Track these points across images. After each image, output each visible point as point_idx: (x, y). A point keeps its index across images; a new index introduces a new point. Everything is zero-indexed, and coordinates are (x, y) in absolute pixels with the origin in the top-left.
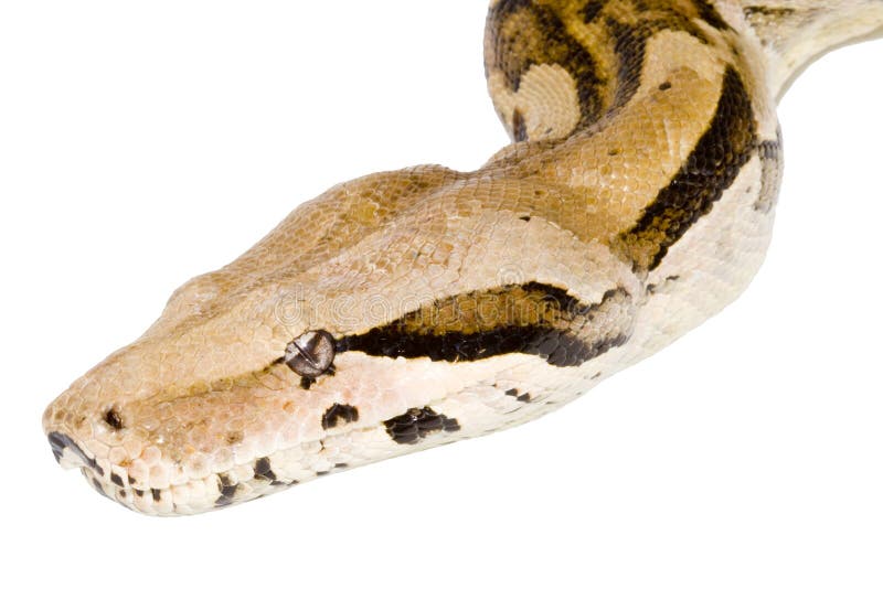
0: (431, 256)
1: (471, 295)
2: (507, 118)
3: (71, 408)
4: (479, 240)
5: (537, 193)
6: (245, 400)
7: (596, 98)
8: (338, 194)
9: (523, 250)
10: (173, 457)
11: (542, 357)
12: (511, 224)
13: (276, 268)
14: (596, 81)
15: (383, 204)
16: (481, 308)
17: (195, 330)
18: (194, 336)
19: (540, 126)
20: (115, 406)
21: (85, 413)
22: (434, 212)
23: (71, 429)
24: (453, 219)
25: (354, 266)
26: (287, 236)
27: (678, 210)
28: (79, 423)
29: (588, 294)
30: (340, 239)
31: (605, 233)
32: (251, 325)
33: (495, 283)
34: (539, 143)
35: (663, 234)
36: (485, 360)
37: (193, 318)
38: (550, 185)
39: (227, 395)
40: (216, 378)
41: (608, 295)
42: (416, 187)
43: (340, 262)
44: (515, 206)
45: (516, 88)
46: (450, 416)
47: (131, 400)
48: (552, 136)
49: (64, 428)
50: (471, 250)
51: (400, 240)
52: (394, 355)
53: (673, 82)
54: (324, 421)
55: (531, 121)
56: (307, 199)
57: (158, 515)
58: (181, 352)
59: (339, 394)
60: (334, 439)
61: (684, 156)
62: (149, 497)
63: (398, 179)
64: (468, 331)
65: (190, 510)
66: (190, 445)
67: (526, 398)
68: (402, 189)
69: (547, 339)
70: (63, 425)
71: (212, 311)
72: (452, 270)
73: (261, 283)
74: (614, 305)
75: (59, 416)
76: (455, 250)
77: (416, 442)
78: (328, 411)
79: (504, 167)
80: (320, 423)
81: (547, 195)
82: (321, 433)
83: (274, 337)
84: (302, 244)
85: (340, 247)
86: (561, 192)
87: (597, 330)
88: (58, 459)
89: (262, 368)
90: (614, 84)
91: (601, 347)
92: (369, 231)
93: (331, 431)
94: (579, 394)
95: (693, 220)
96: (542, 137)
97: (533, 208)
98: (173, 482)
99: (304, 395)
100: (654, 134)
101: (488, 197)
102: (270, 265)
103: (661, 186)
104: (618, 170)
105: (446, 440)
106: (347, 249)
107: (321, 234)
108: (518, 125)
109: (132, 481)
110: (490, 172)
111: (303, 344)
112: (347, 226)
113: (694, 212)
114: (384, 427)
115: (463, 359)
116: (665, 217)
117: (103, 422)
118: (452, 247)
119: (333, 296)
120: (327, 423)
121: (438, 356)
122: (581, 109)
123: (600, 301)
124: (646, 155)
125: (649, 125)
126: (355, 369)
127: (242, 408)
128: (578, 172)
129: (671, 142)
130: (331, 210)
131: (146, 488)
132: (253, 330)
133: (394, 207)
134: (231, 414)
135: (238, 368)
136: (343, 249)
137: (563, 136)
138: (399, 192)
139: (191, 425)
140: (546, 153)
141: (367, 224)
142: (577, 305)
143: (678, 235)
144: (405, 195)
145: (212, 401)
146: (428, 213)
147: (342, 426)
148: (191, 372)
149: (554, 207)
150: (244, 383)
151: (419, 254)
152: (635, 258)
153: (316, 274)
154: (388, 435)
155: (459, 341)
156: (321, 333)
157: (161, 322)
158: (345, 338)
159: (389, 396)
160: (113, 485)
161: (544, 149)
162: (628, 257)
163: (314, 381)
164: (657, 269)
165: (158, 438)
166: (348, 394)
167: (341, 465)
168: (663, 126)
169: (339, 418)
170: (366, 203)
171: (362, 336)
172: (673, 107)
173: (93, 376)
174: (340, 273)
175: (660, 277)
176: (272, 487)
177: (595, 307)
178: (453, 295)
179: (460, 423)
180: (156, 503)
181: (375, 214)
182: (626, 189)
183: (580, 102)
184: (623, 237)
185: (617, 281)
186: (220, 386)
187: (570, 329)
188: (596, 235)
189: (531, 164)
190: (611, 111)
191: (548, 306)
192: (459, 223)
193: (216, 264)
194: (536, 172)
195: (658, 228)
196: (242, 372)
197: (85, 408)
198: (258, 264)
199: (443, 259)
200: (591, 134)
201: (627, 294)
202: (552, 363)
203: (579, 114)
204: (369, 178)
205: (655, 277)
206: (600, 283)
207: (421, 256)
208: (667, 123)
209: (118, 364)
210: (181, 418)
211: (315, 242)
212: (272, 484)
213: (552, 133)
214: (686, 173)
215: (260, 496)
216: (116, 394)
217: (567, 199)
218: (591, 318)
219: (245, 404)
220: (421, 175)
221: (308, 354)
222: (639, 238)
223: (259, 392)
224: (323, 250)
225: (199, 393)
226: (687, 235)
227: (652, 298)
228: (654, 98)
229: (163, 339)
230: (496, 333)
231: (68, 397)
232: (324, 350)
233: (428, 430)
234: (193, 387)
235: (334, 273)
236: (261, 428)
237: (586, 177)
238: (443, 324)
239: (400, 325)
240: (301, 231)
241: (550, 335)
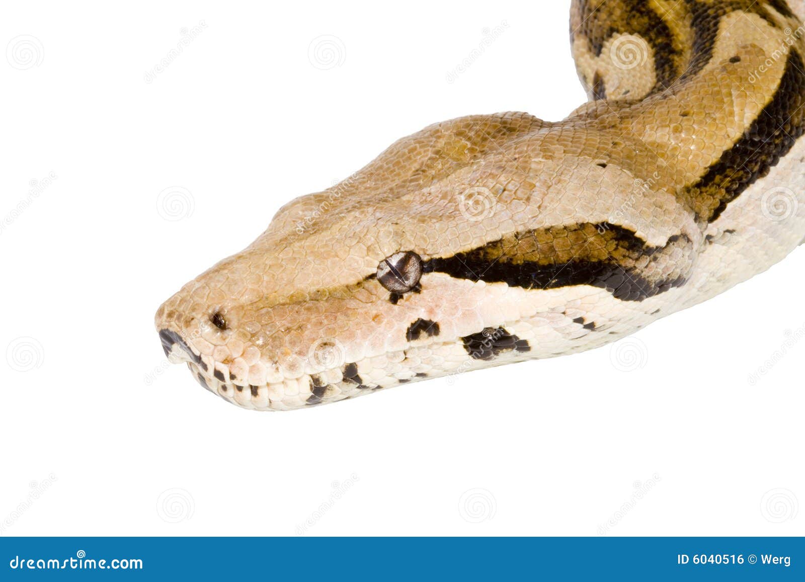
0: (515, 193)
1: (547, 230)
2: (588, 80)
3: (181, 309)
4: (559, 181)
5: (615, 144)
6: (338, 311)
7: (671, 67)
8: (435, 132)
9: (598, 194)
10: (271, 358)
11: (609, 290)
12: (589, 169)
13: (373, 193)
14: (673, 52)
15: (474, 144)
16: (557, 243)
17: (297, 244)
18: (295, 249)
19: (618, 88)
20: (222, 309)
21: (194, 314)
22: (520, 153)
23: (181, 328)
24: (537, 162)
25: (444, 197)
26: (385, 166)
27: (739, 171)
28: (188, 322)
29: (654, 238)
30: (433, 172)
31: (672, 184)
32: (348, 242)
33: (570, 221)
34: (617, 102)
35: (723, 191)
36: (557, 289)
37: (294, 234)
38: (626, 138)
39: (323, 305)
40: (313, 289)
41: (673, 239)
42: (505, 130)
43: (432, 191)
44: (593, 153)
45: (598, 53)
46: (522, 338)
47: (236, 304)
48: (629, 97)
49: (174, 327)
50: (551, 189)
51: (487, 177)
52: (475, 279)
53: (742, 57)
54: (408, 334)
55: (611, 82)
56: (406, 135)
57: (255, 409)
58: (283, 263)
59: (423, 310)
60: (416, 350)
61: (747, 123)
62: (247, 392)
63: (489, 122)
64: (544, 262)
65: (283, 406)
66: (287, 347)
67: (591, 326)
68: (492, 131)
69: (613, 275)
70: (173, 323)
71: (315, 228)
72: (533, 206)
73: (359, 206)
74: (676, 249)
75: (170, 315)
76: (537, 188)
77: (489, 359)
78: (413, 325)
79: (586, 120)
80: (405, 335)
81: (623, 146)
82: (405, 344)
83: (368, 255)
84: (399, 175)
85: (432, 179)
86: (635, 144)
87: (660, 270)
88: (167, 354)
89: (356, 282)
90: (688, 55)
91: (662, 286)
92: (460, 166)
93: (414, 343)
94: (639, 327)
95: (751, 181)
96: (619, 97)
97: (609, 156)
98: (270, 380)
99: (391, 309)
100: (722, 102)
101: (570, 144)
102: (368, 191)
103: (725, 148)
104: (688, 130)
105: (517, 359)
106: (438, 181)
107: (416, 166)
108: (598, 86)
109: (233, 377)
110: (572, 124)
111: (394, 263)
112: (440, 161)
113: (753, 174)
114: (462, 343)
115: (537, 286)
116: (726, 176)
117: (210, 323)
118: (535, 186)
119: (423, 221)
120: (411, 335)
121: (514, 282)
122: (657, 75)
123: (664, 244)
124: (715, 119)
125: (719, 93)
126: (439, 288)
127: (336, 318)
128: (652, 129)
129: (736, 109)
130: (427, 145)
131: (245, 384)
132: (350, 247)
133: (484, 146)
134: (325, 322)
135: (334, 280)
136: (435, 181)
137: (639, 98)
138: (489, 134)
139: (288, 330)
140: (623, 110)
141: (457, 160)
142: (644, 247)
143: (737, 193)
144: (494, 137)
145: (309, 309)
146: (515, 153)
147: (424, 338)
148: (291, 282)
149: (628, 157)
150: (339, 295)
151: (504, 190)
152: (696, 209)
153: (409, 201)
154: (465, 350)
155: (535, 271)
156: (410, 254)
157: (266, 236)
158: (431, 260)
159: (468, 315)
160: (216, 380)
161: (621, 108)
162: (692, 208)
163: (402, 297)
164: (715, 222)
165: (258, 339)
166: (431, 311)
167: (422, 375)
168: (730, 95)
169: (422, 331)
170: (458, 142)
171: (448, 259)
172: (741, 78)
173: (203, 281)
174: (431, 201)
175: (718, 229)
176: (359, 390)
177: (659, 249)
178: (532, 229)
179: (530, 344)
180: (253, 398)
181: (466, 152)
182: (692, 147)
183: (657, 69)
184: (688, 190)
185: (681, 226)
186: (317, 296)
187: (635, 267)
188: (664, 186)
189: (610, 119)
190: (684, 77)
191: (617, 245)
192: (542, 165)
193: (320, 187)
194: (613, 127)
195: (719, 185)
196: (336, 285)
197: (194, 310)
198: (357, 189)
199: (526, 196)
200: (665, 97)
201: (689, 240)
202: (617, 297)
203: (655, 80)
204: (462, 120)
205: (714, 228)
206: (664, 229)
207: (506, 192)
208: (735, 93)
209: (226, 271)
210: (280, 323)
211: (410, 173)
212: (358, 387)
213: (628, 94)
214: (747, 138)
215: (347, 398)
216: (223, 298)
217: (641, 151)
218: (655, 259)
219: (339, 314)
220: (510, 121)
221: (398, 272)
222: (701, 192)
223: (352, 304)
224: (416, 180)
225: (297, 301)
226: (745, 195)
227: (710, 248)
228: (724, 69)
229: (267, 250)
230: (568, 266)
231: (180, 298)
232: (412, 269)
233: (502, 348)
234: (292, 296)
235: (426, 201)
236: (351, 336)
237: (659, 134)
238: (522, 254)
239: (482, 253)
240: (399, 162)
241: (616, 272)
